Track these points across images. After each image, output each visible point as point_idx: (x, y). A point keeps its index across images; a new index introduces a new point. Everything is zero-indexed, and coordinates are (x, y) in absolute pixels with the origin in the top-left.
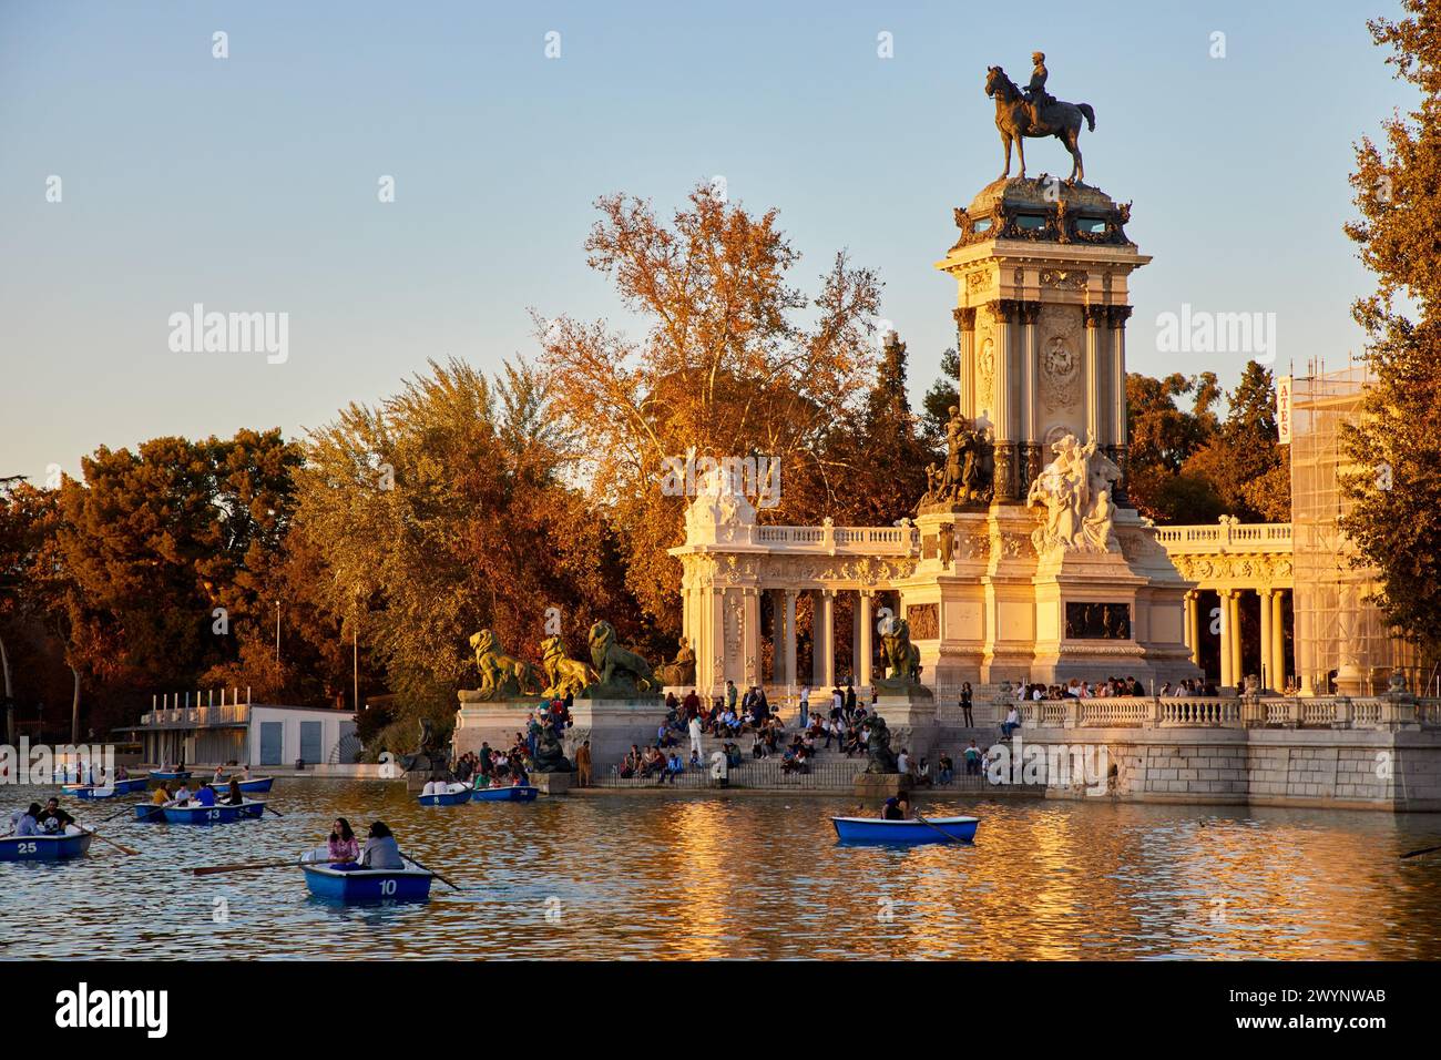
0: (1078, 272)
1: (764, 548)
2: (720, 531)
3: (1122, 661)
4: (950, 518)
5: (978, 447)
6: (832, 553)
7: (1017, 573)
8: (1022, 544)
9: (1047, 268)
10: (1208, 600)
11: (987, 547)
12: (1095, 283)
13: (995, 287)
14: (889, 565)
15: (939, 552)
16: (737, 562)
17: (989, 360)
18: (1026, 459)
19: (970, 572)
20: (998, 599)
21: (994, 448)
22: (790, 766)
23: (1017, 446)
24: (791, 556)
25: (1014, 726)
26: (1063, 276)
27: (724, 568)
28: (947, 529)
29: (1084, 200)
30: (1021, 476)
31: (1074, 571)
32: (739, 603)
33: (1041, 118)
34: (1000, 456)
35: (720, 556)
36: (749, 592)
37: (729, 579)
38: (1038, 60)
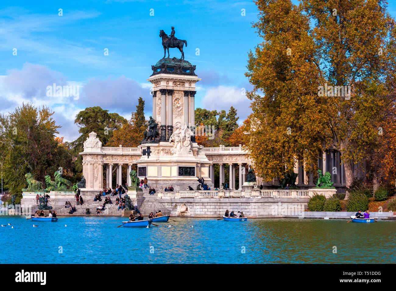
0: (183, 82)
2: (92, 148)
3: (192, 182)
4: (149, 145)
6: (121, 154)
7: (166, 159)
8: (168, 151)
9: (175, 81)
11: (159, 153)
12: (187, 85)
13: (161, 85)
17: (160, 104)
18: (169, 130)
19: (155, 159)
20: (161, 166)
21: (161, 127)
23: (167, 127)
24: (111, 155)
26: (179, 83)
28: (149, 148)
30: (168, 134)
31: (181, 159)
32: (97, 167)
33: (173, 43)
34: (163, 129)
35: (92, 155)
36: (100, 164)
38: (173, 28)
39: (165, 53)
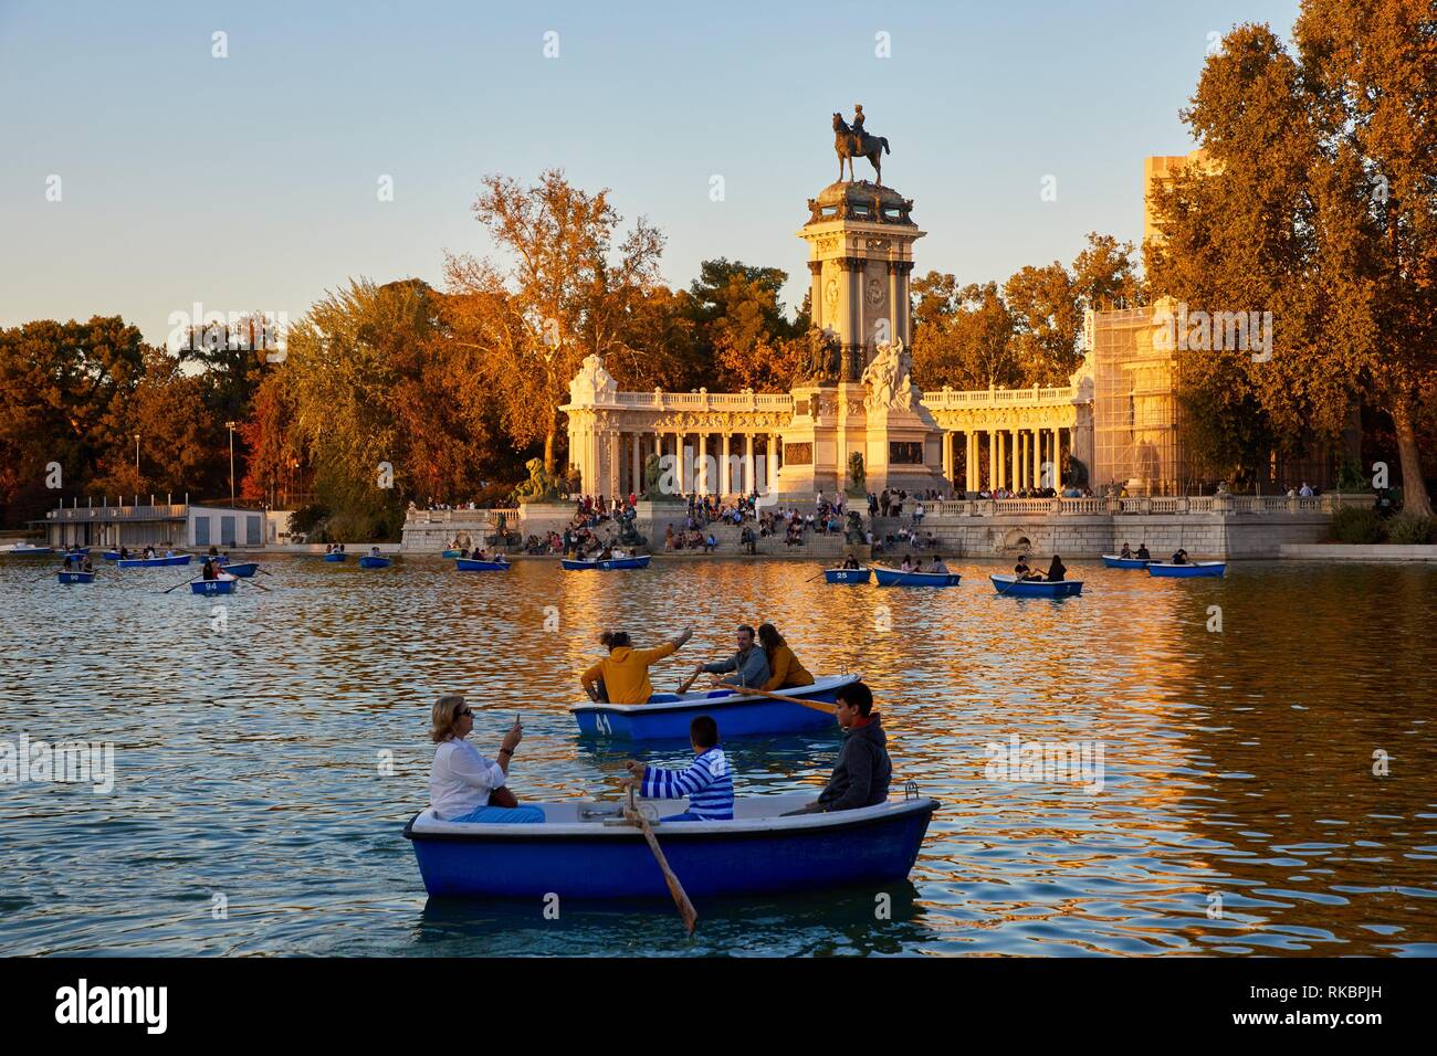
0: (886, 240)
1: (623, 406)
2: (597, 395)
3: (919, 477)
4: (818, 390)
5: (834, 347)
6: (662, 409)
7: (857, 424)
8: (858, 406)
9: (870, 237)
10: (959, 439)
11: (837, 408)
12: (895, 248)
13: (841, 249)
14: (694, 417)
15: (810, 412)
16: (608, 414)
17: (835, 294)
18: (860, 355)
19: (829, 424)
20: (847, 440)
21: (841, 348)
22: (791, 542)
23: (855, 347)
24: (637, 411)
25: (922, 516)
26: (878, 243)
27: (600, 418)
28: (815, 397)
29: (888, 197)
30: (856, 365)
31: (893, 423)
32: (608, 441)
33: (863, 146)
34: (846, 352)
35: (598, 412)
36: (615, 434)
37: (603, 425)
38: (859, 109)
39: (842, 169)
